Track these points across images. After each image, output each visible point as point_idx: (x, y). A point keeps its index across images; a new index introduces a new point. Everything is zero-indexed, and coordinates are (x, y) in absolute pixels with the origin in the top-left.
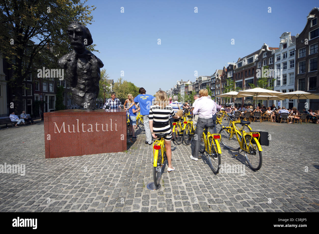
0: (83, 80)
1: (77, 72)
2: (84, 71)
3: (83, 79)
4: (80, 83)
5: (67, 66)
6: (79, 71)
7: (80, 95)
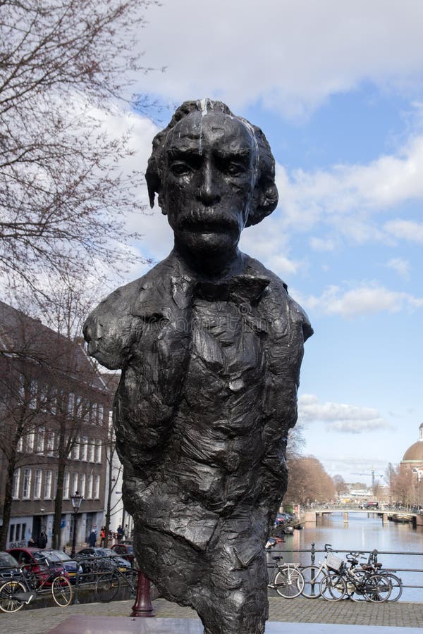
0: (217, 439)
1: (190, 390)
2: (226, 378)
3: (217, 429)
4: (198, 454)
5: (138, 352)
6: (199, 383)
7: (189, 535)
